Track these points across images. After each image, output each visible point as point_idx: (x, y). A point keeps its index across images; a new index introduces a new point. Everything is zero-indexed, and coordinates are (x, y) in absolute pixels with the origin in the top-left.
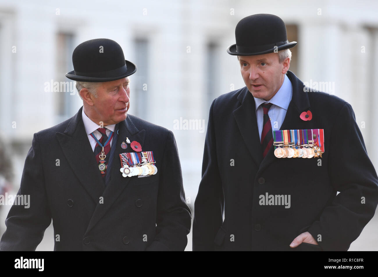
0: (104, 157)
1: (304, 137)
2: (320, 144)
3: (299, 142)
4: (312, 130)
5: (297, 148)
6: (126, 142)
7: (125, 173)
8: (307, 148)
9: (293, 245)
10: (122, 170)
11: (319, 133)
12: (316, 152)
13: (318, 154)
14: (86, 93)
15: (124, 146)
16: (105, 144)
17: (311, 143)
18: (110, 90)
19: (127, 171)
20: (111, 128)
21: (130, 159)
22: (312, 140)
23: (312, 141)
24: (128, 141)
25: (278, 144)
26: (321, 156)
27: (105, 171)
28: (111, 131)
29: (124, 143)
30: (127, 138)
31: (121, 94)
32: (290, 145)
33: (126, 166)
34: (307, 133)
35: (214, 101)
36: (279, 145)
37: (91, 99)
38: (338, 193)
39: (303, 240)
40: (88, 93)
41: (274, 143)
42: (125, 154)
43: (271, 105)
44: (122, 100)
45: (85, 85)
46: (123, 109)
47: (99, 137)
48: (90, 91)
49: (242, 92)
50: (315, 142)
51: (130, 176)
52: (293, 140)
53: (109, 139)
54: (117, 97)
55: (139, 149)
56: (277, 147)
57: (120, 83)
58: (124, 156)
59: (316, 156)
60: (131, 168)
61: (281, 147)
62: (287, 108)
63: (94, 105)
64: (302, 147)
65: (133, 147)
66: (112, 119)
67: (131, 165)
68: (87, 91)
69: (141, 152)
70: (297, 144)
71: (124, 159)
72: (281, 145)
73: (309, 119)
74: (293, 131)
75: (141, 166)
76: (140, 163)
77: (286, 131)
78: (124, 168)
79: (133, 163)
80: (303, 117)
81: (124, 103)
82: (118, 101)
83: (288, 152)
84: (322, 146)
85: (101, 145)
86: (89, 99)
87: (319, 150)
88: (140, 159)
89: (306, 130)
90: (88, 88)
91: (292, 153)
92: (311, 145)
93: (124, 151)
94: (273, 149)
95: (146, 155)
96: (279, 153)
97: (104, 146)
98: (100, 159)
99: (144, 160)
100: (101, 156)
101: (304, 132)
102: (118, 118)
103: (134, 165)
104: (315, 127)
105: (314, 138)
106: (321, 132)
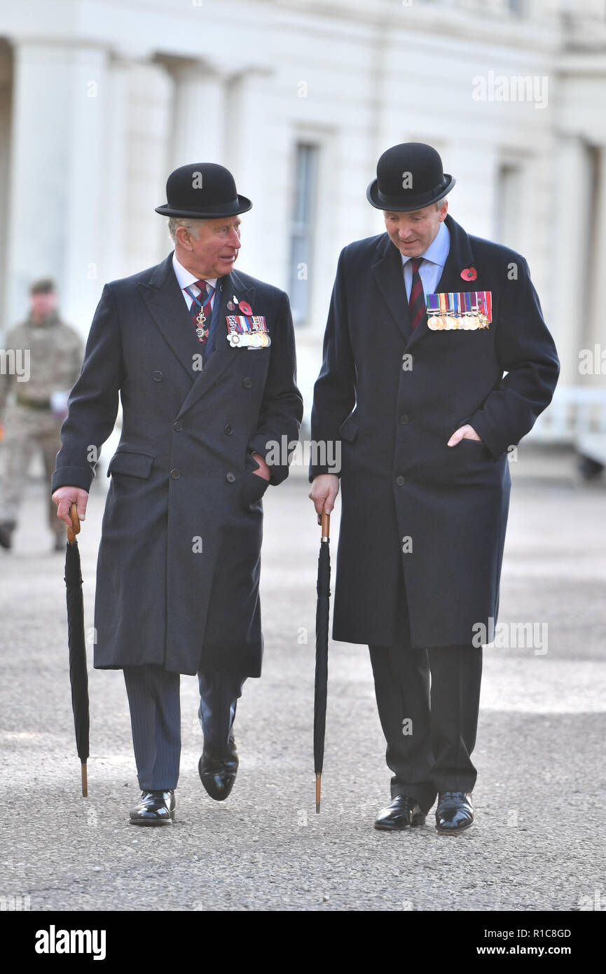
0: (203, 319)
1: (467, 302)
2: (486, 310)
3: (459, 310)
4: (476, 293)
5: (457, 317)
6: (233, 301)
7: (233, 342)
8: (470, 316)
9: (452, 443)
10: (229, 337)
11: (485, 297)
12: (481, 322)
13: (484, 325)
14: (184, 234)
15: (230, 305)
16: (205, 303)
17: (475, 310)
18: (217, 230)
19: (236, 339)
20: (212, 283)
21: (239, 324)
22: (475, 305)
23: (477, 307)
24: (236, 301)
25: (432, 312)
26: (488, 327)
27: (204, 337)
28: (211, 287)
29: (230, 303)
30: (234, 297)
31: (230, 237)
32: (448, 313)
33: (234, 333)
34: (470, 296)
35: (345, 248)
36: (434, 314)
37: (190, 242)
38: (505, 373)
39: (464, 436)
40: (186, 234)
41: (428, 310)
42: (233, 317)
43: (422, 260)
44: (232, 244)
45: (184, 222)
46: (231, 257)
47: (196, 293)
48: (190, 231)
49: (383, 239)
50: (480, 309)
51: (239, 346)
52: (452, 307)
53: (210, 296)
54: (225, 240)
55: (249, 313)
56: (432, 316)
57: (230, 221)
58: (231, 319)
59: (482, 327)
60: (240, 336)
61: (436, 315)
62: (443, 264)
63: (193, 250)
64: (463, 316)
65: (241, 309)
66: (215, 271)
67: (240, 331)
68: (185, 231)
69: (250, 316)
70: (457, 312)
71: (231, 323)
72: (436, 313)
73: (473, 279)
74: (451, 295)
75: (252, 334)
76: (252, 330)
77: (443, 295)
78: (232, 335)
79: (242, 329)
80: (464, 275)
81: (233, 248)
82: (227, 246)
83: (444, 322)
84: (489, 314)
85: (199, 304)
86: (187, 242)
87: (485, 319)
88: (250, 325)
89: (469, 293)
90: (188, 227)
91: (451, 324)
92: (475, 313)
93: (231, 313)
94: (426, 318)
95: (258, 321)
96: (434, 324)
97: (204, 305)
98: (197, 323)
99: (255, 327)
100: (199, 319)
101: (467, 296)
102: (222, 269)
103: (243, 332)
104: (481, 289)
105: (479, 304)
106: (487, 295)
